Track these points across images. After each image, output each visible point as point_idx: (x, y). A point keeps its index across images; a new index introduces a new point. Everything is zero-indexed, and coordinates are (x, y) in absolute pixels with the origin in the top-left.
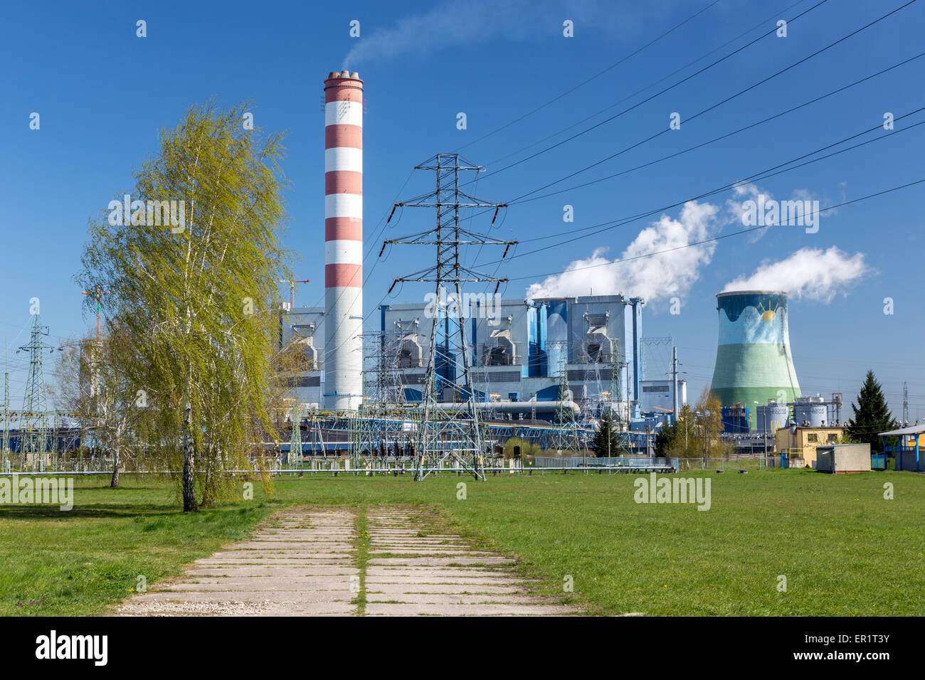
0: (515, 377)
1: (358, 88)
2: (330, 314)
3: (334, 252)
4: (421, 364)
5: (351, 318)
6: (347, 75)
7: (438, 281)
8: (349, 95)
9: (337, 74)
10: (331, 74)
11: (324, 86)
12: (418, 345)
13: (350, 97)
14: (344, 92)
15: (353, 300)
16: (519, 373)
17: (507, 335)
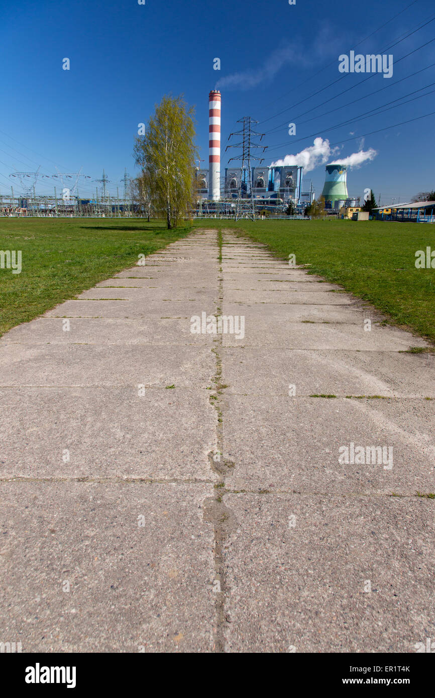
0: (264, 191)
1: (219, 96)
2: (210, 171)
3: (212, 151)
4: (237, 187)
5: (217, 172)
6: (216, 92)
9: (213, 91)
10: (211, 91)
11: (209, 95)
12: (236, 181)
13: (217, 99)
14: (215, 98)
15: (217, 166)
16: (265, 190)
17: (262, 178)
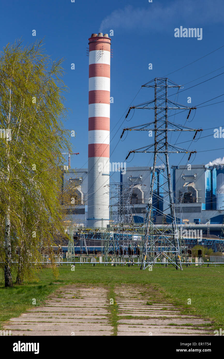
0: (198, 210)
1: (108, 43)
2: (91, 173)
3: (93, 137)
4: (143, 202)
5: (103, 175)
6: (102, 35)
7: (155, 152)
8: (103, 47)
9: (96, 35)
10: (93, 35)
11: (89, 41)
12: (142, 191)
13: (103, 48)
14: (100, 45)
16: (200, 207)
17: (193, 185)
